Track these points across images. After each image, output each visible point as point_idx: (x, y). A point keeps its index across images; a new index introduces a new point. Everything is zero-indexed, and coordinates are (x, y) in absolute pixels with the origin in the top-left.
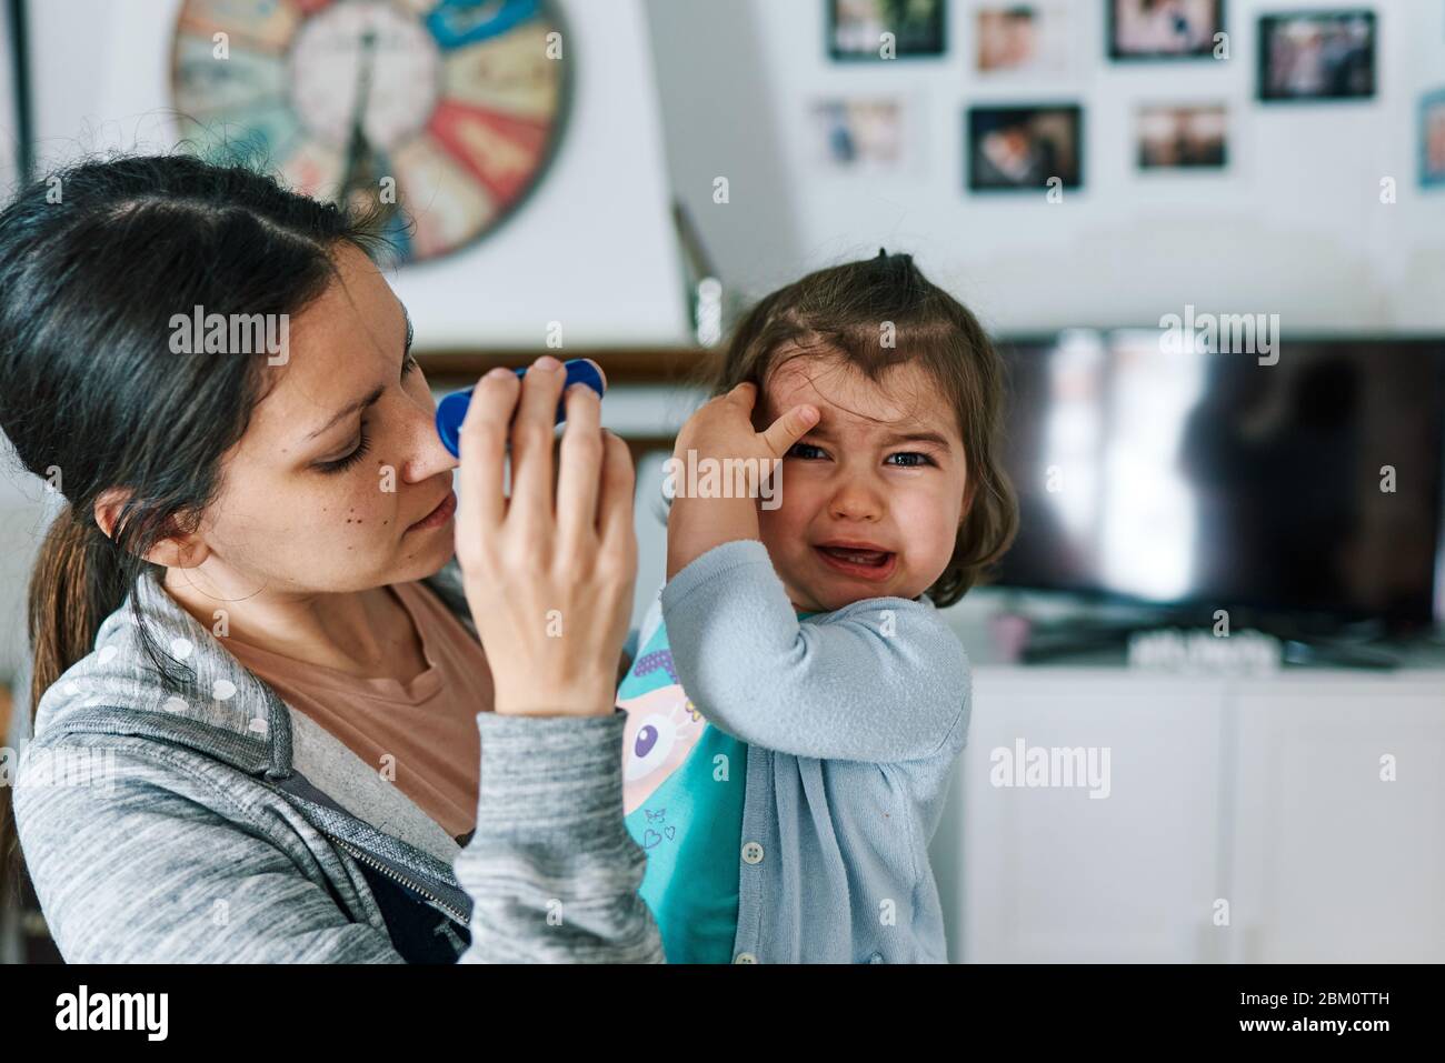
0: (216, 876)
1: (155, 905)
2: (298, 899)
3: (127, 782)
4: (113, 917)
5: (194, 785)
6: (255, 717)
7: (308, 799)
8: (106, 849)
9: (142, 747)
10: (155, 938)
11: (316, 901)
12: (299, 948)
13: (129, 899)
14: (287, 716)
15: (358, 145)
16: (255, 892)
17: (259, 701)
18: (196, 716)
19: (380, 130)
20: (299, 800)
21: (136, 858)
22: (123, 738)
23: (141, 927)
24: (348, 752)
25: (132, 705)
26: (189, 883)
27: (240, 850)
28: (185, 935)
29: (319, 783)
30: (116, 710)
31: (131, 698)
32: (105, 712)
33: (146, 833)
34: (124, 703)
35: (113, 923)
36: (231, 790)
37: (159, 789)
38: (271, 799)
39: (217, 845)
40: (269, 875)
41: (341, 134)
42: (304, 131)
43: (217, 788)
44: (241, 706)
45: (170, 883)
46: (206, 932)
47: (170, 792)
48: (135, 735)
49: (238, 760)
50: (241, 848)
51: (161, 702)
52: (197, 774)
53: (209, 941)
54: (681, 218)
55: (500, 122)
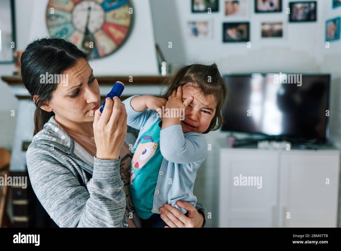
0: (56, 174)
1: (45, 178)
2: (69, 180)
3: (43, 154)
4: (38, 179)
5: (55, 155)
6: (68, 143)
7: (75, 159)
8: (38, 166)
9: (47, 147)
10: (44, 183)
11: (73, 180)
12: (67, 190)
13: (41, 176)
14: (74, 143)
15: (87, 32)
16: (62, 178)
17: (69, 140)
18: (57, 142)
19: (92, 28)
20: (74, 159)
21: (43, 169)
22: (44, 145)
23: (42, 181)
24: (85, 150)
25: (46, 139)
26: (51, 175)
27: (61, 169)
28: (49, 184)
29: (78, 156)
30: (43, 140)
31: (46, 138)
32: (41, 140)
33: (45, 165)
34: (45, 139)
35: (38, 180)
36: (61, 157)
37: (49, 156)
38: (68, 158)
39: (56, 168)
40: (65, 175)
41: (83, 30)
42: (75, 29)
43: (59, 156)
44: (66, 140)
45: (48, 174)
46: (52, 184)
47: (51, 156)
48: (46, 145)
49: (63, 151)
50: (60, 169)
51: (52, 139)
52: (55, 153)
53: (52, 186)
54: (157, 48)
55: (118, 27)
